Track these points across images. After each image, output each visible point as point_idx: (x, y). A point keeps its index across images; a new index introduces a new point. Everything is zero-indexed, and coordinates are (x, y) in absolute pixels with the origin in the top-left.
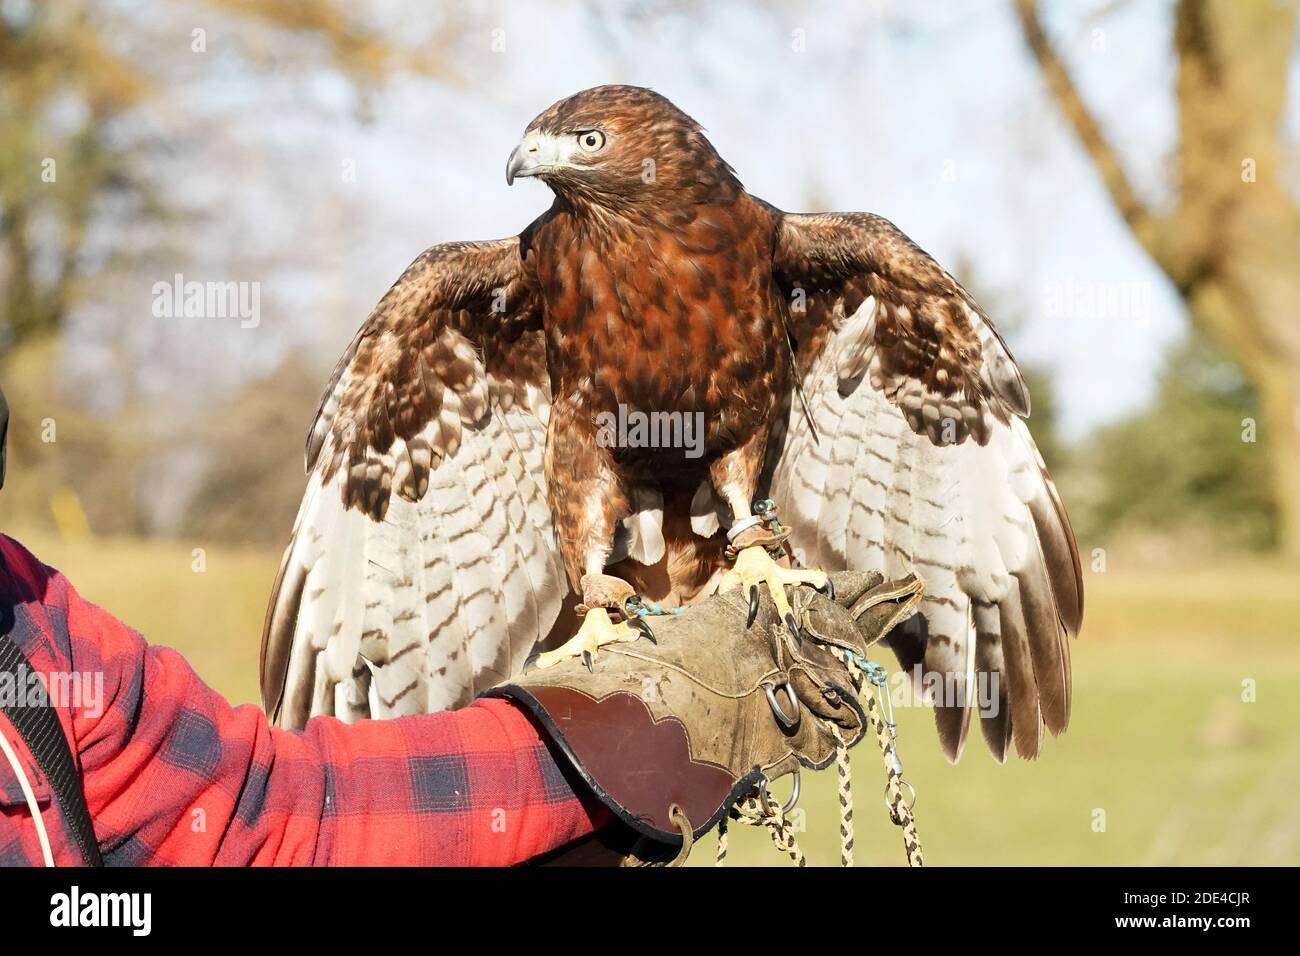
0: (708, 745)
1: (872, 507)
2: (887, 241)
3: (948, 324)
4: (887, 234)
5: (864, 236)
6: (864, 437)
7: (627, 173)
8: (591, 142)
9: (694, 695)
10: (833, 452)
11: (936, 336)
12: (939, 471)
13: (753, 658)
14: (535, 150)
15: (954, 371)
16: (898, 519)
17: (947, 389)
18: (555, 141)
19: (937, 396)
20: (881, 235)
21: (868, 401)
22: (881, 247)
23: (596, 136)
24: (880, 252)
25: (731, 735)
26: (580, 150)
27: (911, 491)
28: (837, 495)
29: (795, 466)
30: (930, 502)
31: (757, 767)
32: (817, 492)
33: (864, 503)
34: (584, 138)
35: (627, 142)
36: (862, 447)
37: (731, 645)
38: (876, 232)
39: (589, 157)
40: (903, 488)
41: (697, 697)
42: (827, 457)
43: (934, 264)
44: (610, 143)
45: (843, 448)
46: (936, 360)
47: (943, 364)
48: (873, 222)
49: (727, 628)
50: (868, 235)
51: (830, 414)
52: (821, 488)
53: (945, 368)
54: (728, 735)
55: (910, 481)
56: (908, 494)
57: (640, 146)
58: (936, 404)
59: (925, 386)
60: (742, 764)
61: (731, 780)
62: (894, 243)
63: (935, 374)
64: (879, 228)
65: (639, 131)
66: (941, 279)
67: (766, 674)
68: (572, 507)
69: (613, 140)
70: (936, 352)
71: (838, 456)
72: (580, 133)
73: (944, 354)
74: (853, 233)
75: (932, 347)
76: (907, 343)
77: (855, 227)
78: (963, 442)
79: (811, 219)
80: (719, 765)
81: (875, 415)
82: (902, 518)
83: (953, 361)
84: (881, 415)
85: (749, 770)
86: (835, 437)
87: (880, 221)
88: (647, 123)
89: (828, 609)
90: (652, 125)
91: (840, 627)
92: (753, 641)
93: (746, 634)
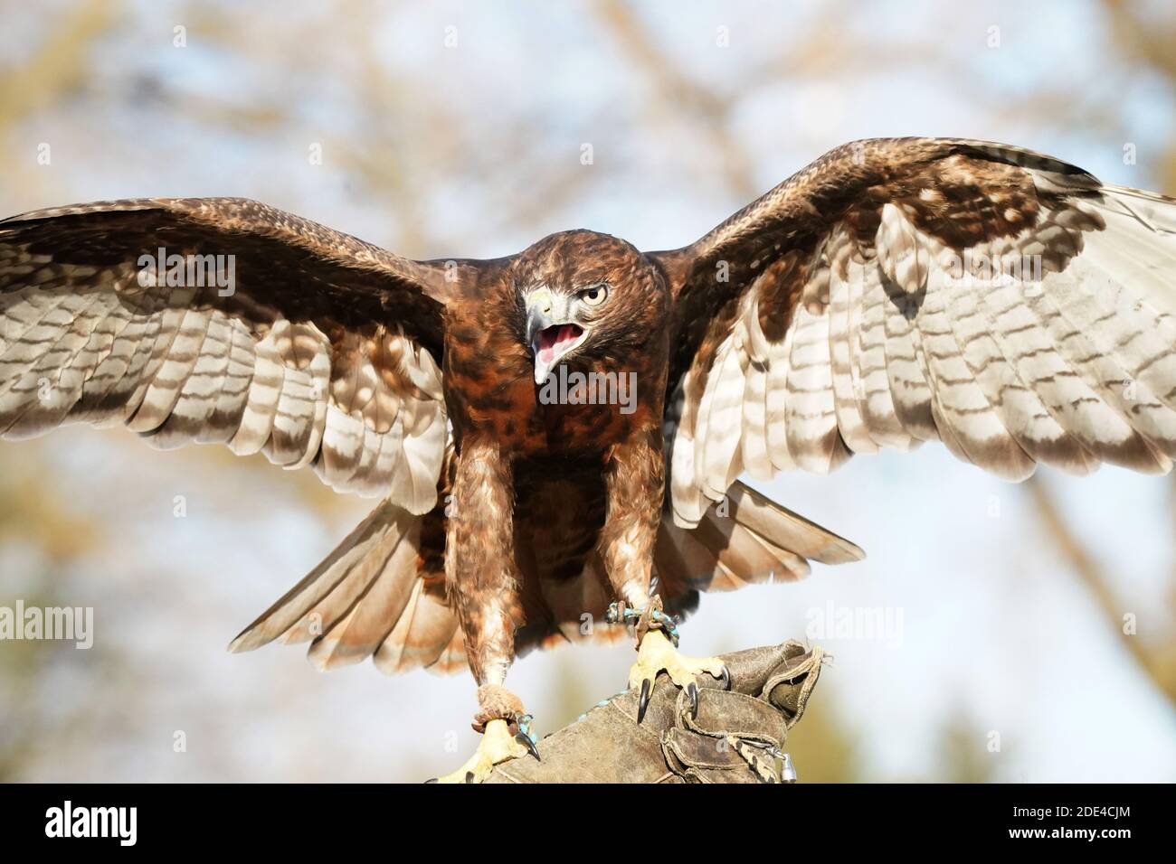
1: (1049, 375)
2: (873, 151)
3: (973, 173)
4: (870, 146)
6: (992, 328)
10: (969, 365)
11: (974, 190)
12: (1085, 289)
13: (639, 768)
14: (549, 310)
15: (1017, 203)
16: (1085, 361)
17: (1028, 220)
19: (1025, 234)
21: (967, 298)
22: (873, 158)
24: (875, 162)
26: (583, 305)
27: (1077, 328)
28: (1003, 395)
29: (941, 406)
30: (1100, 320)
32: (985, 410)
33: (1039, 377)
36: (997, 337)
40: (1064, 334)
42: (968, 375)
43: (921, 141)
44: (611, 295)
45: (976, 353)
46: (994, 208)
47: (1002, 206)
51: (936, 338)
52: (986, 404)
53: (1007, 207)
55: (1067, 321)
56: (1076, 333)
58: (1033, 240)
59: (1007, 237)
63: (1005, 220)
66: (937, 147)
68: (474, 616)
70: (987, 203)
71: (977, 364)
73: (995, 198)
75: (980, 202)
76: (954, 216)
78: (1083, 246)
81: (984, 302)
82: (1087, 357)
83: (1007, 196)
84: (988, 298)
86: (960, 354)
88: (633, 269)
89: (720, 703)
90: (637, 269)
91: (737, 719)
92: (641, 749)
93: (632, 743)
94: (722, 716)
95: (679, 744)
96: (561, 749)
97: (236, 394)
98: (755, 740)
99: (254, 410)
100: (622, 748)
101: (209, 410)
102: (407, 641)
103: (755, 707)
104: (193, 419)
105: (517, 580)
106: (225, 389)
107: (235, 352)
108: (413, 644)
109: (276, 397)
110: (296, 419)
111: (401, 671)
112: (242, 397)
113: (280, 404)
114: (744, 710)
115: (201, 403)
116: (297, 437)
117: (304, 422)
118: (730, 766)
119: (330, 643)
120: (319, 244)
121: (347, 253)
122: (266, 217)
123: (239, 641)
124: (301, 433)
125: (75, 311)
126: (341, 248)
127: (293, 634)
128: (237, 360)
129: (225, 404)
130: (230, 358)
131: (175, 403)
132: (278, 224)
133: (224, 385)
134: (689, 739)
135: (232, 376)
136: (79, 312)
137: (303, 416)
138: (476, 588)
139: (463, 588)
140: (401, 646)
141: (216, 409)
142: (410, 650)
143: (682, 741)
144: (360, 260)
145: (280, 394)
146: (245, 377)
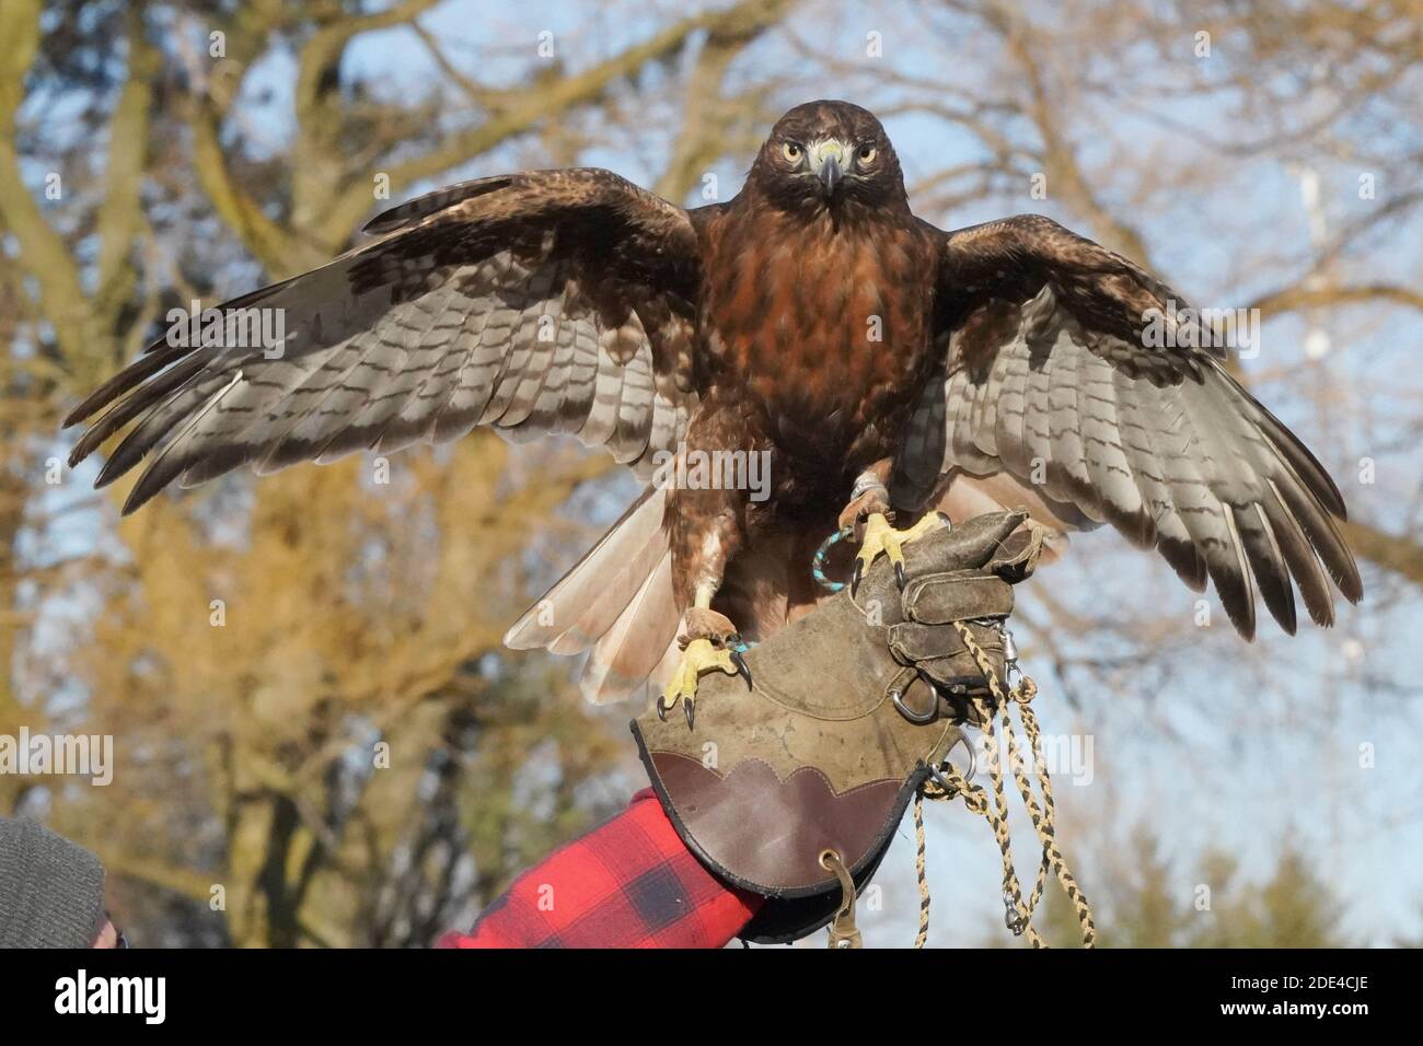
0: (850, 774)
1: (1103, 440)
2: (1050, 237)
4: (1048, 231)
5: (1027, 237)
16: (1135, 448)
20: (1042, 233)
25: (878, 748)
27: (1141, 424)
33: (1095, 436)
36: (1081, 395)
38: (1037, 230)
40: (1134, 423)
41: (824, 734)
48: (1033, 222)
50: (1030, 235)
55: (1137, 417)
56: (1139, 427)
61: (895, 785)
62: (1055, 239)
64: (1039, 226)
67: (892, 681)
68: (691, 538)
74: (1016, 235)
77: (1016, 230)
79: (975, 232)
80: (876, 781)
87: (1040, 220)
89: (944, 593)
93: (867, 641)
94: (948, 604)
95: (905, 642)
97: (584, 383)
98: (980, 619)
99: (601, 401)
101: (560, 400)
104: (547, 412)
106: (574, 379)
107: (580, 340)
109: (619, 387)
110: (637, 408)
112: (590, 386)
113: (624, 393)
114: (969, 596)
115: (552, 394)
116: (640, 425)
117: (644, 411)
118: (952, 652)
124: (643, 422)
125: (464, 309)
128: (581, 349)
129: (572, 393)
130: (576, 346)
131: (538, 394)
133: (571, 375)
135: (579, 365)
136: (468, 310)
137: (642, 405)
138: (699, 513)
141: (567, 399)
143: (910, 638)
145: (623, 383)
146: (590, 365)
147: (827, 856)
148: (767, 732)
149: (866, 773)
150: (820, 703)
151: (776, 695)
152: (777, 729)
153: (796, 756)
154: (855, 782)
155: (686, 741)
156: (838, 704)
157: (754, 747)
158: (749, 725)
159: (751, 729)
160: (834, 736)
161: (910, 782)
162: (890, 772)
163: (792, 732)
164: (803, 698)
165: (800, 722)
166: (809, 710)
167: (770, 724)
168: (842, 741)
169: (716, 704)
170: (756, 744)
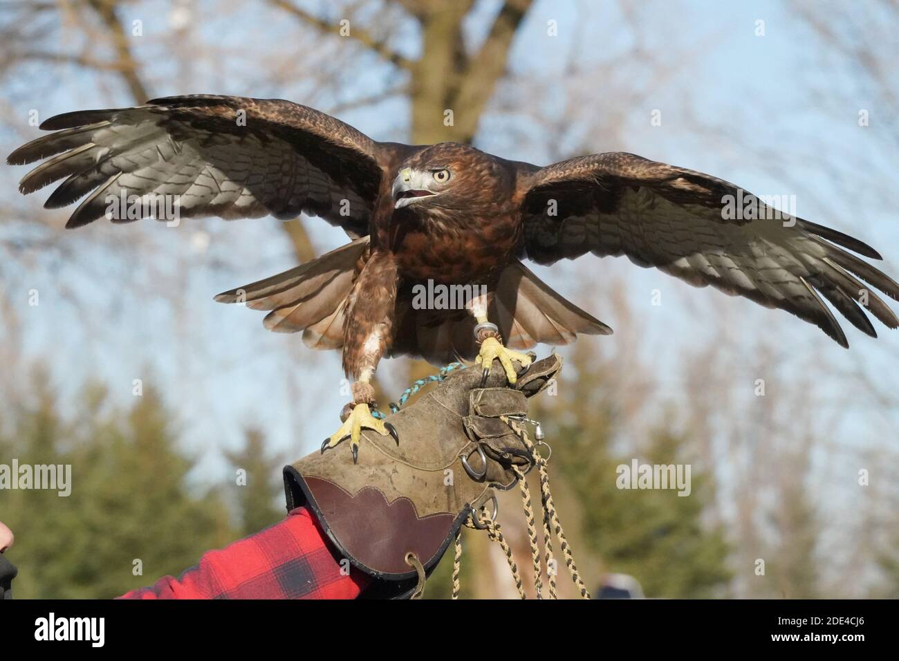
0: (428, 505)
7: (462, 194)
8: (441, 177)
9: (414, 477)
13: (453, 439)
14: (408, 180)
18: (421, 176)
23: (445, 173)
25: (445, 492)
26: (434, 181)
31: (467, 505)
34: (436, 175)
35: (462, 177)
37: (439, 433)
39: (439, 186)
41: (416, 477)
44: (453, 177)
49: (436, 421)
54: (443, 493)
57: (469, 179)
60: (457, 505)
61: (452, 517)
65: (469, 170)
67: (462, 449)
68: (360, 336)
69: (454, 176)
72: (435, 171)
80: (441, 513)
85: (462, 508)
88: (473, 165)
89: (494, 397)
90: (476, 165)
91: (504, 406)
92: (453, 426)
93: (448, 423)
94: (497, 404)
95: (476, 425)
96: (404, 428)
98: (516, 415)
100: (441, 426)
102: (325, 333)
103: (513, 396)
105: (393, 322)
108: (328, 336)
111: (317, 348)
114: (508, 400)
118: (504, 434)
119: (279, 318)
120: (324, 132)
121: (339, 138)
122: (294, 115)
123: (222, 296)
126: (337, 134)
127: (256, 304)
132: (303, 120)
134: (480, 421)
138: (367, 320)
139: (356, 318)
140: (321, 335)
142: (325, 339)
143: (477, 423)
144: (345, 142)
147: (410, 556)
148: (380, 471)
149: (436, 507)
150: (414, 458)
151: (386, 450)
152: (387, 470)
153: (397, 489)
154: (430, 511)
155: (327, 471)
156: (425, 460)
157: (372, 480)
158: (369, 465)
159: (370, 469)
160: (422, 480)
161: (460, 517)
162: (449, 509)
163: (396, 473)
164: (403, 454)
165: (402, 468)
166: (407, 461)
167: (383, 467)
168: (426, 484)
169: (346, 452)
170: (373, 478)
